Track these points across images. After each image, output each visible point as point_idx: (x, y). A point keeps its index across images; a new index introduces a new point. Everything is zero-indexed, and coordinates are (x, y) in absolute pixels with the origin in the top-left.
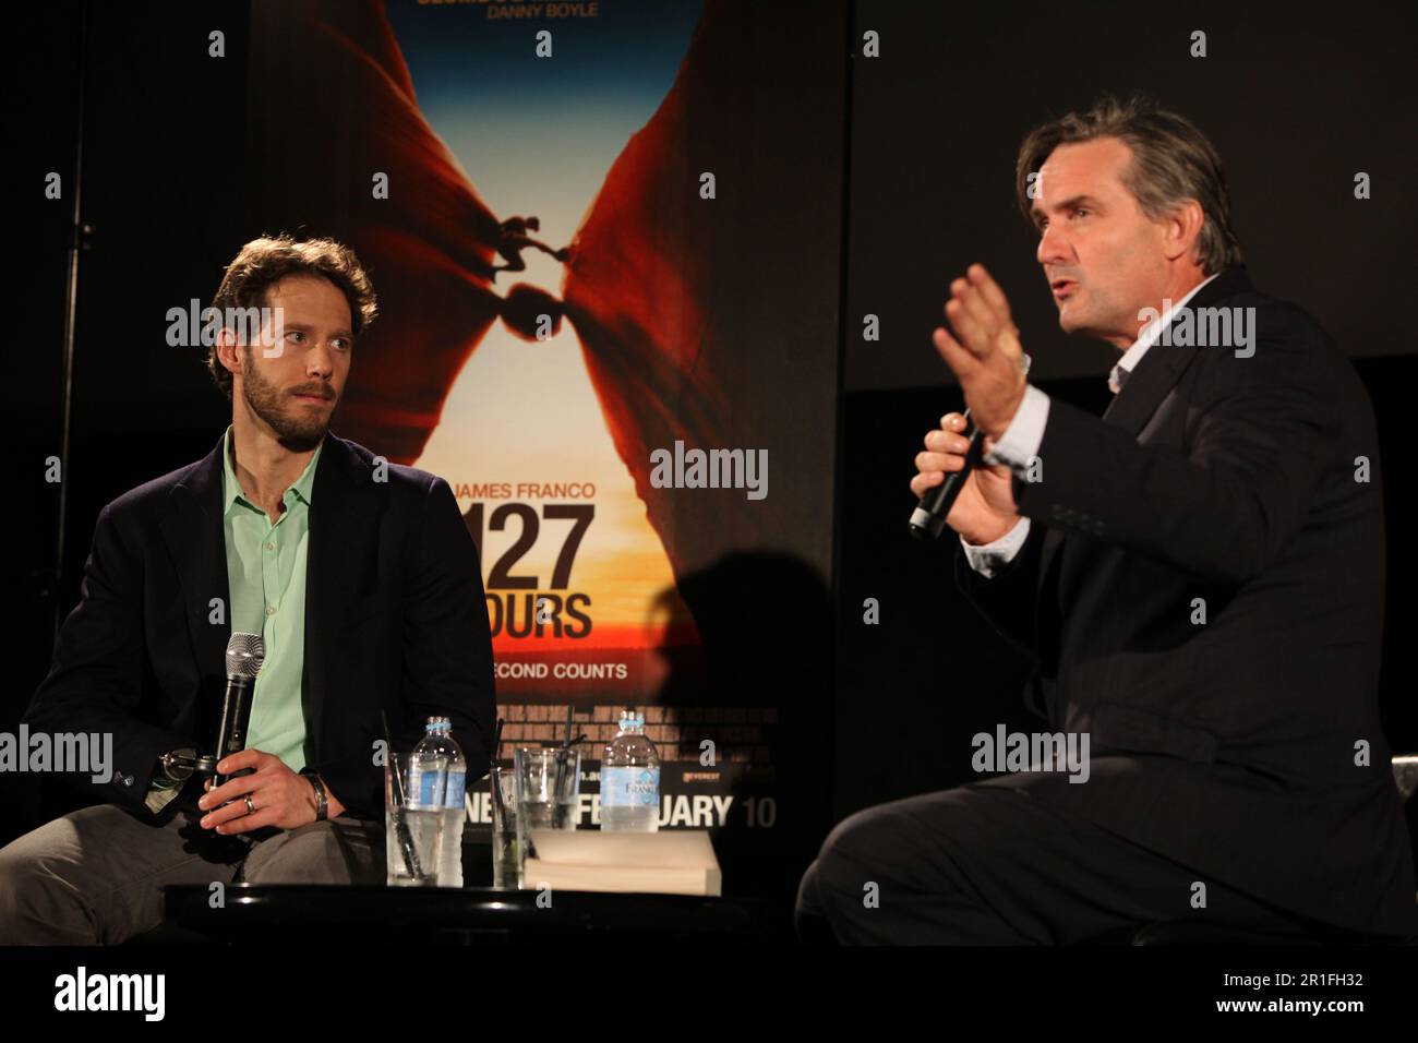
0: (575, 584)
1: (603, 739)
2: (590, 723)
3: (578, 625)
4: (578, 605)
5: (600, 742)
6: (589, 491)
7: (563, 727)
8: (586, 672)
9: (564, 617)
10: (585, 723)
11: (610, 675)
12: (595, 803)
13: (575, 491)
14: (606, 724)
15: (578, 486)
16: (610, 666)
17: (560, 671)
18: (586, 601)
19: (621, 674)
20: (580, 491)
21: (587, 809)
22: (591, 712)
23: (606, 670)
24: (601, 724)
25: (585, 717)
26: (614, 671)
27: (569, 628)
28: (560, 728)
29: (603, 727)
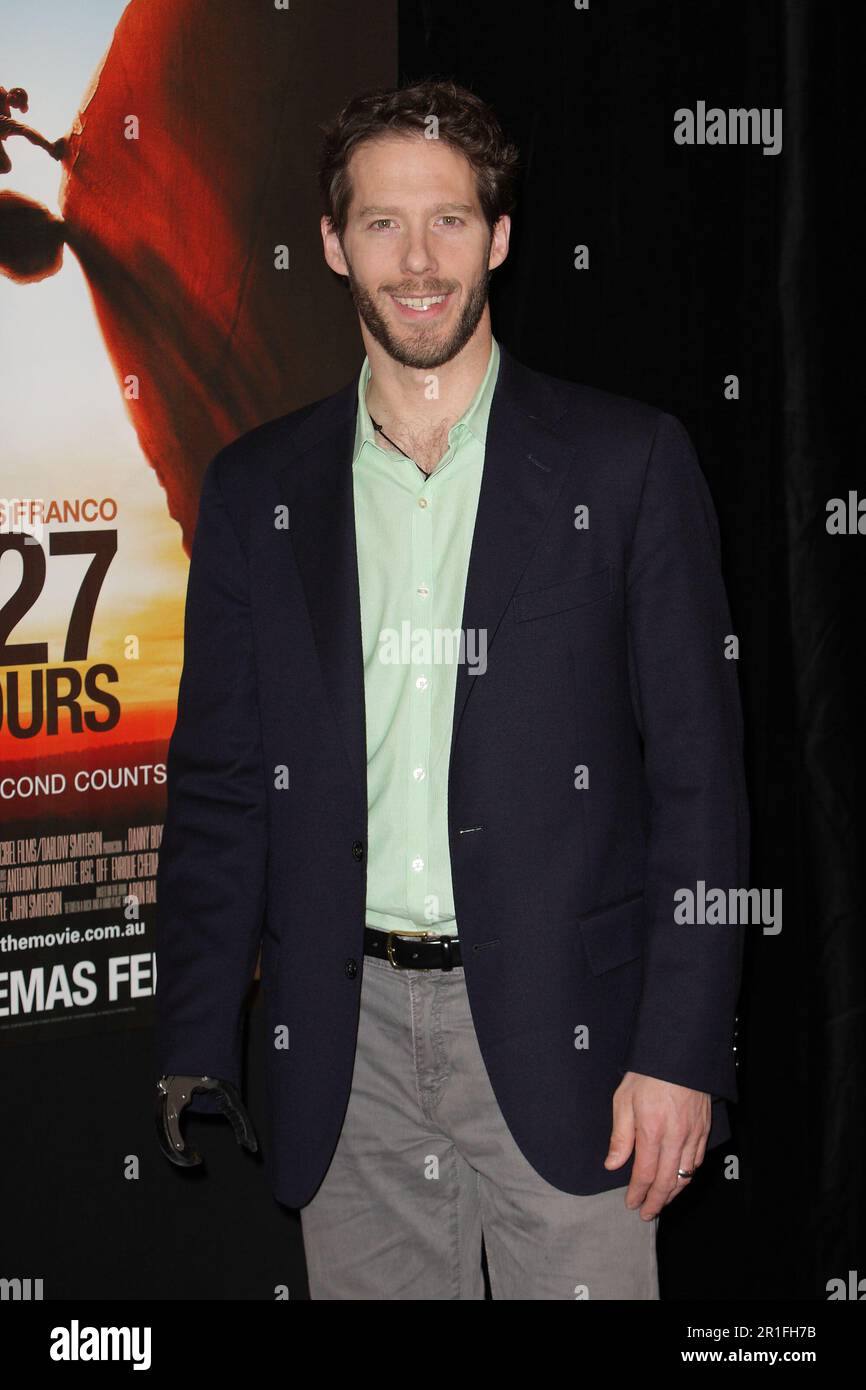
0: (97, 653)
1: (140, 875)
2: (124, 853)
3: (102, 711)
4: (101, 682)
5: (137, 880)
6: (108, 510)
7: (89, 864)
8: (115, 781)
9: (85, 701)
10: (117, 855)
11: (146, 782)
12: (134, 967)
13: (91, 510)
14: (144, 852)
15: (96, 505)
16: (146, 768)
17: (82, 784)
18: (113, 676)
19: (160, 778)
20: (97, 509)
21: (124, 977)
22: (124, 837)
23: (141, 773)
24: (137, 853)
25: (114, 846)
26: (151, 773)
27: (91, 715)
28: (86, 865)
29: (140, 856)
